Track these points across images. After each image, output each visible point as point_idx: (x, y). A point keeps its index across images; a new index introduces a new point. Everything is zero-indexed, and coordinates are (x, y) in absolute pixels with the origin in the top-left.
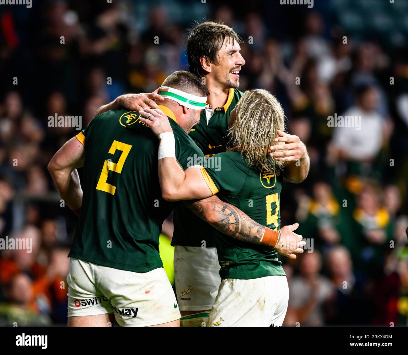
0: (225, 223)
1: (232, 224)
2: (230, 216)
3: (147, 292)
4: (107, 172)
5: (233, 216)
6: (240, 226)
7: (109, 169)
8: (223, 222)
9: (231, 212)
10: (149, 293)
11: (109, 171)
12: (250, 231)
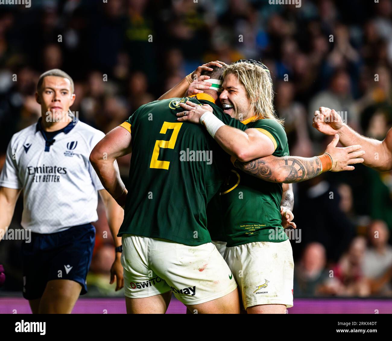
3: (201, 270)
4: (158, 149)
5: (296, 164)
7: (160, 147)
10: (204, 271)
11: (160, 148)
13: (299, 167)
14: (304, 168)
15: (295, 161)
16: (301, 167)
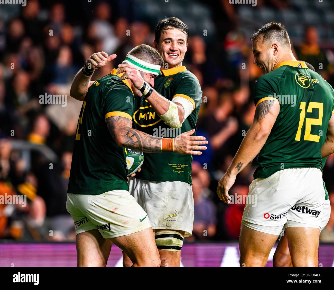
0: (130, 143)
1: (135, 142)
2: (133, 137)
6: (142, 142)
8: (128, 143)
9: (133, 134)
12: (150, 144)
13: (137, 140)
14: (140, 142)
15: (135, 135)
16: (138, 141)
